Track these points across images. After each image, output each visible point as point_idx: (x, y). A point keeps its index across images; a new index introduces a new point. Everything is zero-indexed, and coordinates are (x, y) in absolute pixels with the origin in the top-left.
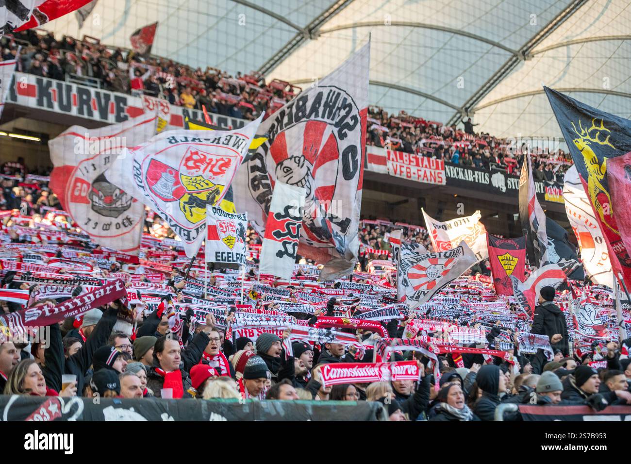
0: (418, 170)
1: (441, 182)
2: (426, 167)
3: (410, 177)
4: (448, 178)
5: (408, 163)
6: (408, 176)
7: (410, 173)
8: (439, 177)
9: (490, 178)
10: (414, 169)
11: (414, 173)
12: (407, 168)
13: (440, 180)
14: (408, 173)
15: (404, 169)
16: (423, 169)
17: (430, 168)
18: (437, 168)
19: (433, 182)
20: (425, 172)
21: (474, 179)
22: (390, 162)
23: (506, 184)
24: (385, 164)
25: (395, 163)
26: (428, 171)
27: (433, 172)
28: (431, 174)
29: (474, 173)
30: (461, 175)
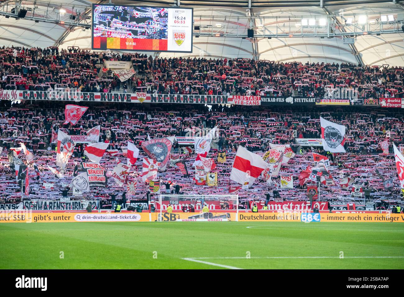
0: (247, 102)
4: (262, 102)
5: (242, 99)
9: (285, 100)
10: (245, 101)
11: (245, 103)
12: (242, 101)
13: (258, 104)
14: (242, 103)
18: (257, 100)
19: (254, 105)
20: (251, 102)
21: (276, 101)
22: (233, 100)
23: (294, 100)
24: (232, 101)
25: (236, 100)
26: (252, 102)
27: (255, 101)
28: (253, 102)
29: (276, 99)
30: (269, 100)
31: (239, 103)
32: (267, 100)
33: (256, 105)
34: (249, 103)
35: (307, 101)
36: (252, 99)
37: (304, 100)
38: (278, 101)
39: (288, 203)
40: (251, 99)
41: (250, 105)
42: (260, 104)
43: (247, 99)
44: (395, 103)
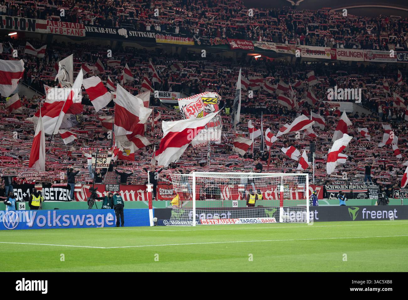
0: (67, 30)
1: (83, 35)
2: (73, 28)
3: (62, 33)
4: (86, 33)
5: (61, 26)
6: (60, 33)
7: (62, 31)
8: (81, 33)
9: (117, 31)
10: (64, 29)
11: (65, 31)
12: (60, 29)
13: (82, 34)
14: (60, 31)
15: (58, 30)
16: (71, 29)
17: (76, 28)
18: (81, 28)
19: (77, 35)
20: (72, 30)
21: (106, 32)
22: (48, 27)
23: (128, 34)
24: (46, 28)
25: (52, 27)
26: (74, 30)
27: (77, 30)
28: (76, 31)
29: (105, 29)
30: (96, 31)
31: (56, 31)
32: (94, 30)
33: (80, 36)
34: (70, 31)
35: (146, 36)
36: (74, 26)
37: (141, 34)
38: (109, 32)
39: (272, 189)
40: (72, 26)
41: (72, 35)
42: (84, 35)
43: (67, 27)
44: (246, 45)
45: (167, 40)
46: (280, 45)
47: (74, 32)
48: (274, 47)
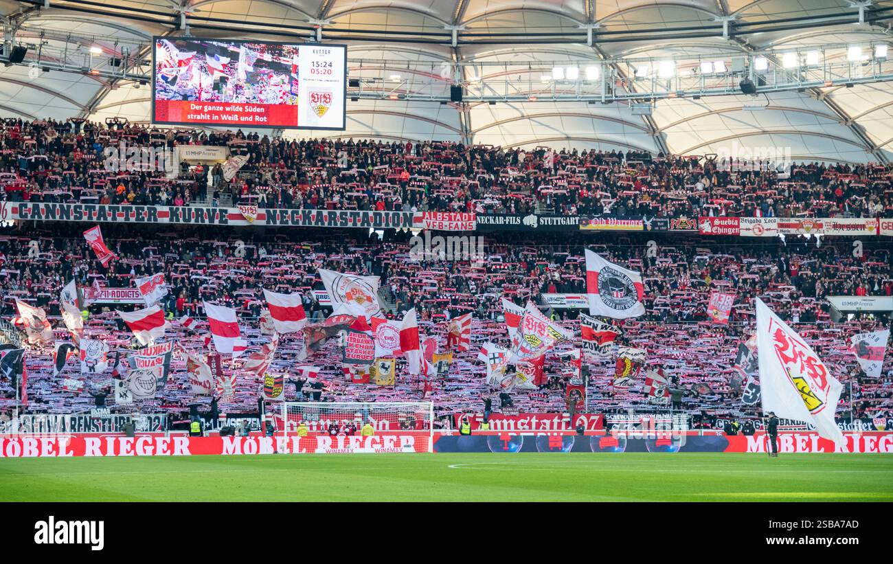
0: (450, 223)
1: (472, 228)
2: (458, 220)
3: (442, 228)
4: (478, 225)
5: (441, 219)
7: (442, 226)
8: (470, 226)
9: (521, 220)
10: (446, 223)
11: (446, 226)
12: (439, 223)
14: (440, 226)
15: (437, 224)
16: (455, 222)
17: (462, 220)
18: (470, 220)
19: (463, 229)
20: (457, 224)
21: (505, 222)
22: (424, 221)
24: (422, 222)
25: (428, 221)
26: (460, 223)
27: (464, 223)
28: (462, 224)
29: (505, 218)
30: (492, 221)
31: (434, 226)
32: (488, 220)
33: (467, 228)
34: (453, 226)
35: (564, 223)
36: (460, 218)
37: (557, 221)
38: (509, 222)
39: (528, 418)
40: (457, 218)
41: (456, 230)
42: (474, 229)
43: (450, 219)
44: (728, 226)
45: (610, 225)
46: (785, 221)
47: (460, 227)
48: (775, 226)
